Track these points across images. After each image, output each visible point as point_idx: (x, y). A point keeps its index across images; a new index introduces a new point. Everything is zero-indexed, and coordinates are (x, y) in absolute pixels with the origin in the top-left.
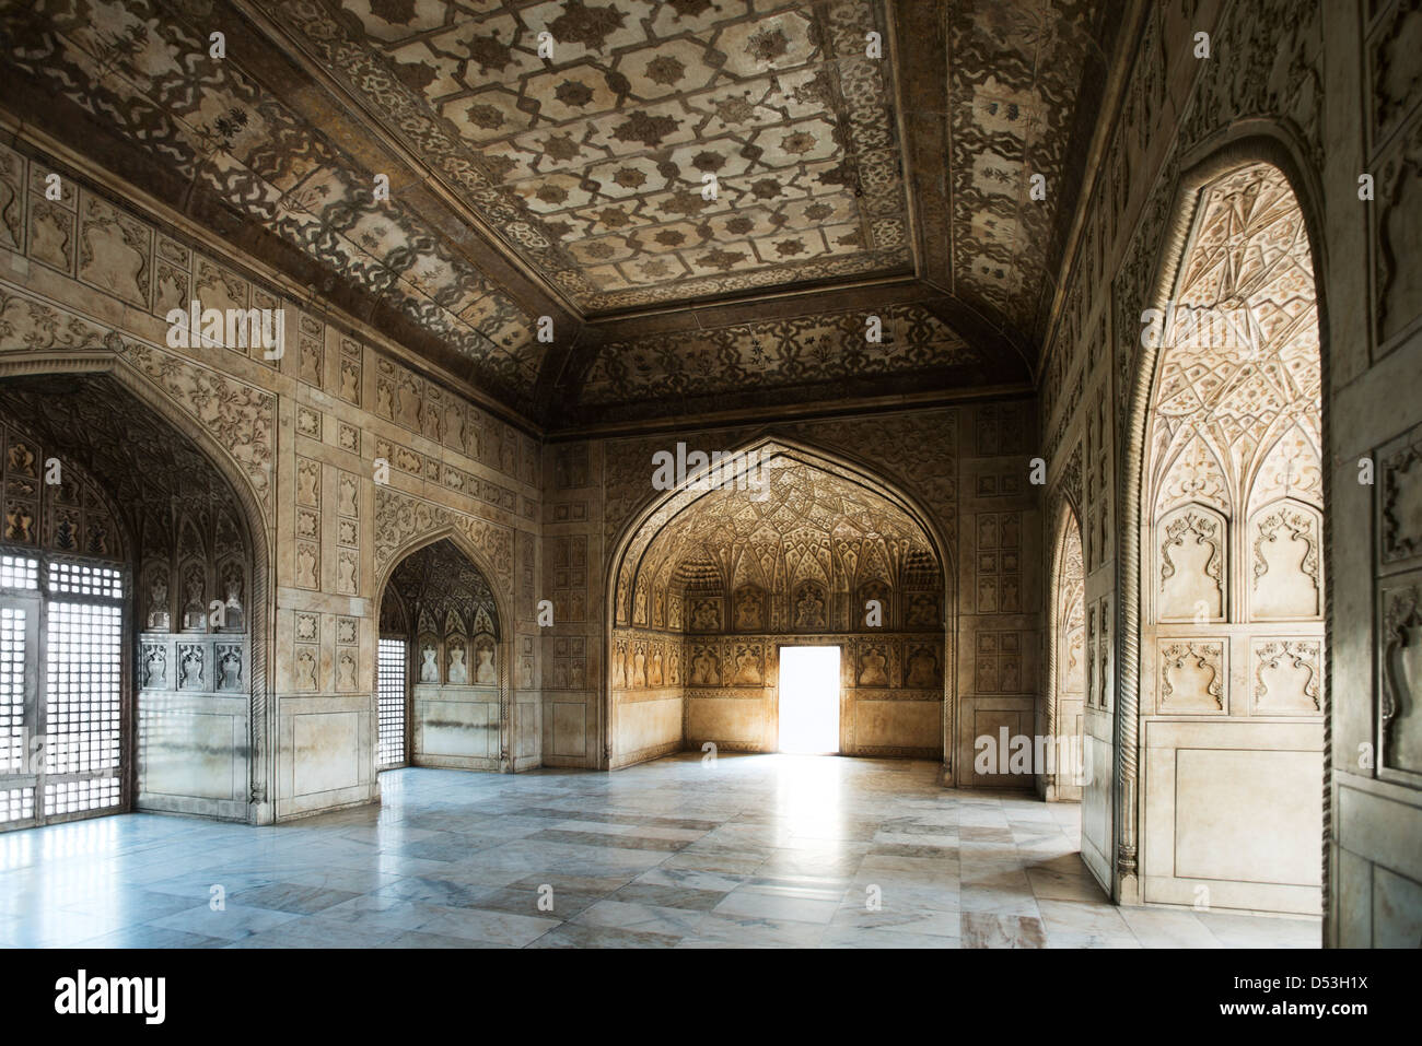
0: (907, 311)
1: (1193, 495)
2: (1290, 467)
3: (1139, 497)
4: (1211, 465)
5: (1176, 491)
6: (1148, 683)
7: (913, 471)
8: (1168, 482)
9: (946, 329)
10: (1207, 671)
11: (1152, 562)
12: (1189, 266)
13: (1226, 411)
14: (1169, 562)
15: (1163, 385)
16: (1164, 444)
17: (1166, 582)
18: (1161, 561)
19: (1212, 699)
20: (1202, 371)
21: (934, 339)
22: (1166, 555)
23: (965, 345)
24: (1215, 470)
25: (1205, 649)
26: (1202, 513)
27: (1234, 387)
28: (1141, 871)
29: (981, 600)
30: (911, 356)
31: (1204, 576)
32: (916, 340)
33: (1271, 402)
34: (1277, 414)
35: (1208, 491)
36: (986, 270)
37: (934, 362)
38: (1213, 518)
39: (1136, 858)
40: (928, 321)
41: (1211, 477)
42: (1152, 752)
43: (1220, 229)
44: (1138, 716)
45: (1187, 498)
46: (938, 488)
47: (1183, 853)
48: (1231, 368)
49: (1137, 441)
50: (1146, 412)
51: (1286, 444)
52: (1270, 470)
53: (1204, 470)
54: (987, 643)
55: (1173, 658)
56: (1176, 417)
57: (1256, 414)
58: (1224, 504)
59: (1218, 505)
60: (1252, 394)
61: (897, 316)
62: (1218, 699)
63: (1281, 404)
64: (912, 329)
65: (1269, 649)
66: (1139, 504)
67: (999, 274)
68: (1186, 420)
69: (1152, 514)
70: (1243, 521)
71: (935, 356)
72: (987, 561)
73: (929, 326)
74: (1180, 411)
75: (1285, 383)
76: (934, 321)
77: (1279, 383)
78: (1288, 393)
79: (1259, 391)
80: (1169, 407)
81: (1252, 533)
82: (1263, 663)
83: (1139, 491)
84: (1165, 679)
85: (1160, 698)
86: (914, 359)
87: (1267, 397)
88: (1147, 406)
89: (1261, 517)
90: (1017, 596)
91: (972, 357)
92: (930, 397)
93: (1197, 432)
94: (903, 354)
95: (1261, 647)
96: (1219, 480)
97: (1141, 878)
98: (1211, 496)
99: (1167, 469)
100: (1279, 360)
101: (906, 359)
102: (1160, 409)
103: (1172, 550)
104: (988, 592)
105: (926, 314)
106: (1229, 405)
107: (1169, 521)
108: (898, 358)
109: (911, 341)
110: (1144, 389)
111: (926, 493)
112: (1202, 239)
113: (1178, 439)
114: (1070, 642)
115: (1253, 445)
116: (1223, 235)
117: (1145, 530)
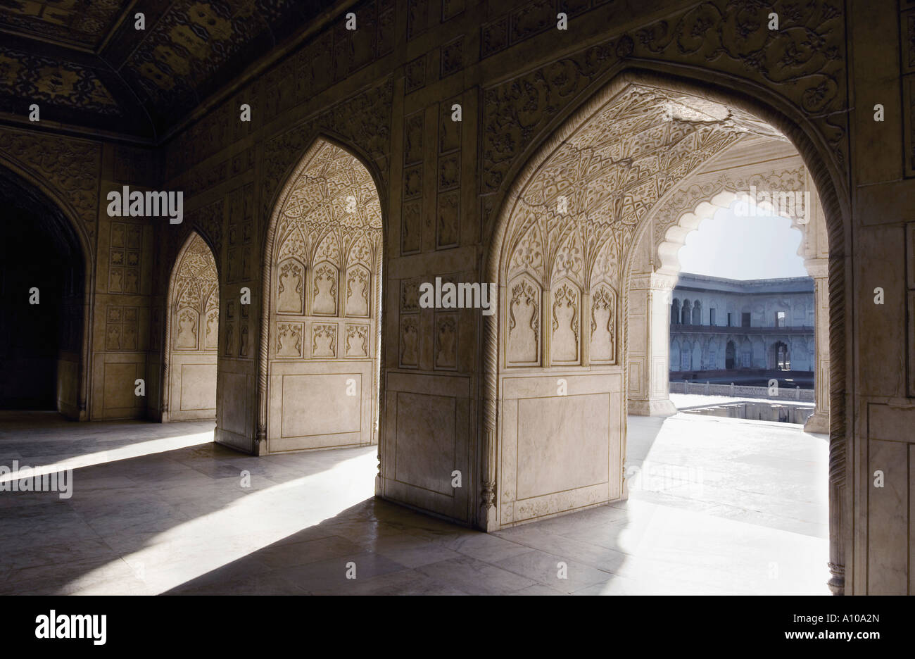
0: (80, 70)
1: (293, 254)
2: (328, 248)
3: (272, 252)
4: (301, 242)
5: (286, 252)
6: (272, 343)
7: (63, 181)
8: (284, 247)
9: (105, 91)
10: (295, 338)
11: (275, 284)
12: (312, 163)
13: (309, 219)
14: (282, 285)
15: (289, 203)
16: (284, 228)
17: (281, 294)
18: (279, 284)
19: (297, 351)
20: (305, 201)
21: (93, 93)
22: (281, 282)
23: (114, 103)
24: (302, 244)
25: (295, 327)
26: (296, 263)
27: (314, 210)
28: (268, 437)
29: (111, 283)
30: (73, 99)
31: (295, 293)
32: (79, 89)
33: (325, 219)
34: (327, 224)
35: (299, 253)
36: (150, 71)
37: (89, 107)
38: (300, 266)
39: (266, 431)
40: (94, 81)
41: (300, 247)
42: (273, 377)
43: (326, 155)
44: (268, 360)
45: (291, 255)
46: (83, 198)
47: (285, 425)
48: (315, 203)
49: (273, 226)
50: (280, 213)
51: (328, 237)
52: (322, 248)
53: (298, 243)
54: (115, 314)
55: (283, 331)
56: (291, 218)
57: (320, 223)
58: (304, 260)
59: (302, 260)
60: (320, 215)
61: (71, 70)
62: (300, 351)
63: (329, 221)
64: (79, 81)
65: (319, 328)
66: (271, 255)
67: (159, 77)
68: (294, 220)
69: (276, 261)
70: (311, 270)
71: (90, 103)
72: (117, 257)
73: (93, 84)
74: (293, 216)
75: (331, 213)
76: (97, 82)
77: (329, 212)
78: (331, 217)
79: (322, 214)
80: (289, 213)
81: (314, 275)
82: (316, 335)
83: (272, 249)
84: (280, 342)
85: (277, 351)
86: (75, 101)
87: (324, 217)
88: (280, 211)
89: (317, 268)
90: (136, 283)
91: (117, 112)
92: (82, 130)
93: (297, 226)
94: (66, 95)
95: (315, 327)
96: (303, 249)
97: (268, 441)
98: (300, 256)
99: (284, 240)
100: (332, 204)
101: (68, 99)
102: (285, 213)
103: (283, 279)
104: (117, 278)
105: (93, 76)
106: (311, 217)
107: (282, 265)
108: (62, 97)
109: (75, 89)
110: (280, 203)
111: (73, 200)
112: (320, 156)
113: (290, 228)
114: (179, 317)
115: (317, 236)
116: (327, 157)
117: (273, 268)
